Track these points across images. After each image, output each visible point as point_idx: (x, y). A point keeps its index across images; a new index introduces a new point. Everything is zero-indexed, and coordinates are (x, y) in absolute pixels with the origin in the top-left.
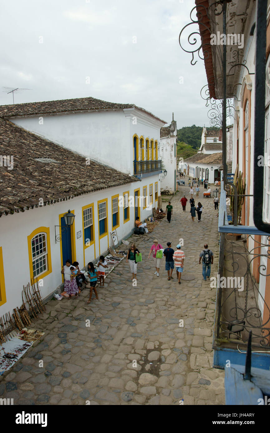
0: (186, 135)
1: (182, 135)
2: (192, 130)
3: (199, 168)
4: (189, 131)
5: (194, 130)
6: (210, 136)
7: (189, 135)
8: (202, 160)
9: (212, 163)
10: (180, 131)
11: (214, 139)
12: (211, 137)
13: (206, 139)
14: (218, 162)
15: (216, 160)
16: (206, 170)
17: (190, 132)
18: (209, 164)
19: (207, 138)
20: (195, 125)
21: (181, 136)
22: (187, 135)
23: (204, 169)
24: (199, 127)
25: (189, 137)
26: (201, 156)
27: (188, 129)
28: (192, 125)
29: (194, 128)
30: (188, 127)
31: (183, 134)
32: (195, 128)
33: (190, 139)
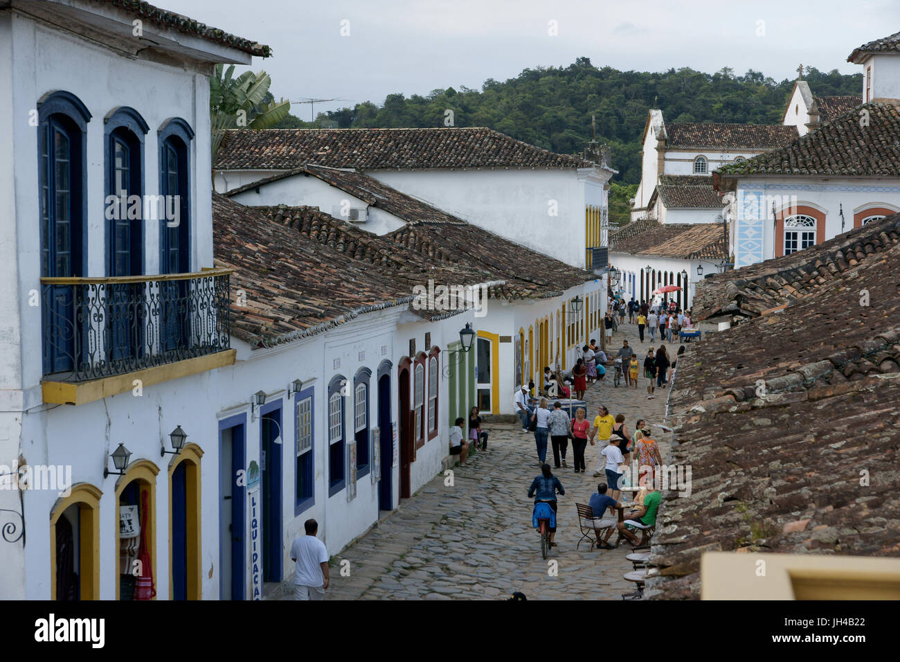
0: (541, 112)
1: (521, 114)
2: (575, 88)
3: (654, 272)
4: (559, 92)
5: (583, 84)
6: (681, 147)
7: (560, 113)
8: (663, 247)
9: (698, 254)
10: (510, 93)
11: (698, 159)
12: (684, 150)
13: (662, 160)
14: (715, 252)
15: (709, 246)
16: (679, 276)
17: (562, 96)
18: (688, 257)
19: (669, 155)
20: (587, 60)
21: (517, 118)
22: (548, 114)
23: (672, 275)
24: (608, 71)
25: (560, 125)
26: (654, 231)
27: (551, 78)
28: (574, 62)
29: (582, 78)
30: (552, 72)
31: (525, 107)
32: (588, 77)
33: (567, 133)
